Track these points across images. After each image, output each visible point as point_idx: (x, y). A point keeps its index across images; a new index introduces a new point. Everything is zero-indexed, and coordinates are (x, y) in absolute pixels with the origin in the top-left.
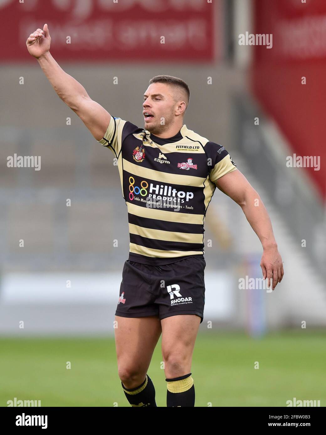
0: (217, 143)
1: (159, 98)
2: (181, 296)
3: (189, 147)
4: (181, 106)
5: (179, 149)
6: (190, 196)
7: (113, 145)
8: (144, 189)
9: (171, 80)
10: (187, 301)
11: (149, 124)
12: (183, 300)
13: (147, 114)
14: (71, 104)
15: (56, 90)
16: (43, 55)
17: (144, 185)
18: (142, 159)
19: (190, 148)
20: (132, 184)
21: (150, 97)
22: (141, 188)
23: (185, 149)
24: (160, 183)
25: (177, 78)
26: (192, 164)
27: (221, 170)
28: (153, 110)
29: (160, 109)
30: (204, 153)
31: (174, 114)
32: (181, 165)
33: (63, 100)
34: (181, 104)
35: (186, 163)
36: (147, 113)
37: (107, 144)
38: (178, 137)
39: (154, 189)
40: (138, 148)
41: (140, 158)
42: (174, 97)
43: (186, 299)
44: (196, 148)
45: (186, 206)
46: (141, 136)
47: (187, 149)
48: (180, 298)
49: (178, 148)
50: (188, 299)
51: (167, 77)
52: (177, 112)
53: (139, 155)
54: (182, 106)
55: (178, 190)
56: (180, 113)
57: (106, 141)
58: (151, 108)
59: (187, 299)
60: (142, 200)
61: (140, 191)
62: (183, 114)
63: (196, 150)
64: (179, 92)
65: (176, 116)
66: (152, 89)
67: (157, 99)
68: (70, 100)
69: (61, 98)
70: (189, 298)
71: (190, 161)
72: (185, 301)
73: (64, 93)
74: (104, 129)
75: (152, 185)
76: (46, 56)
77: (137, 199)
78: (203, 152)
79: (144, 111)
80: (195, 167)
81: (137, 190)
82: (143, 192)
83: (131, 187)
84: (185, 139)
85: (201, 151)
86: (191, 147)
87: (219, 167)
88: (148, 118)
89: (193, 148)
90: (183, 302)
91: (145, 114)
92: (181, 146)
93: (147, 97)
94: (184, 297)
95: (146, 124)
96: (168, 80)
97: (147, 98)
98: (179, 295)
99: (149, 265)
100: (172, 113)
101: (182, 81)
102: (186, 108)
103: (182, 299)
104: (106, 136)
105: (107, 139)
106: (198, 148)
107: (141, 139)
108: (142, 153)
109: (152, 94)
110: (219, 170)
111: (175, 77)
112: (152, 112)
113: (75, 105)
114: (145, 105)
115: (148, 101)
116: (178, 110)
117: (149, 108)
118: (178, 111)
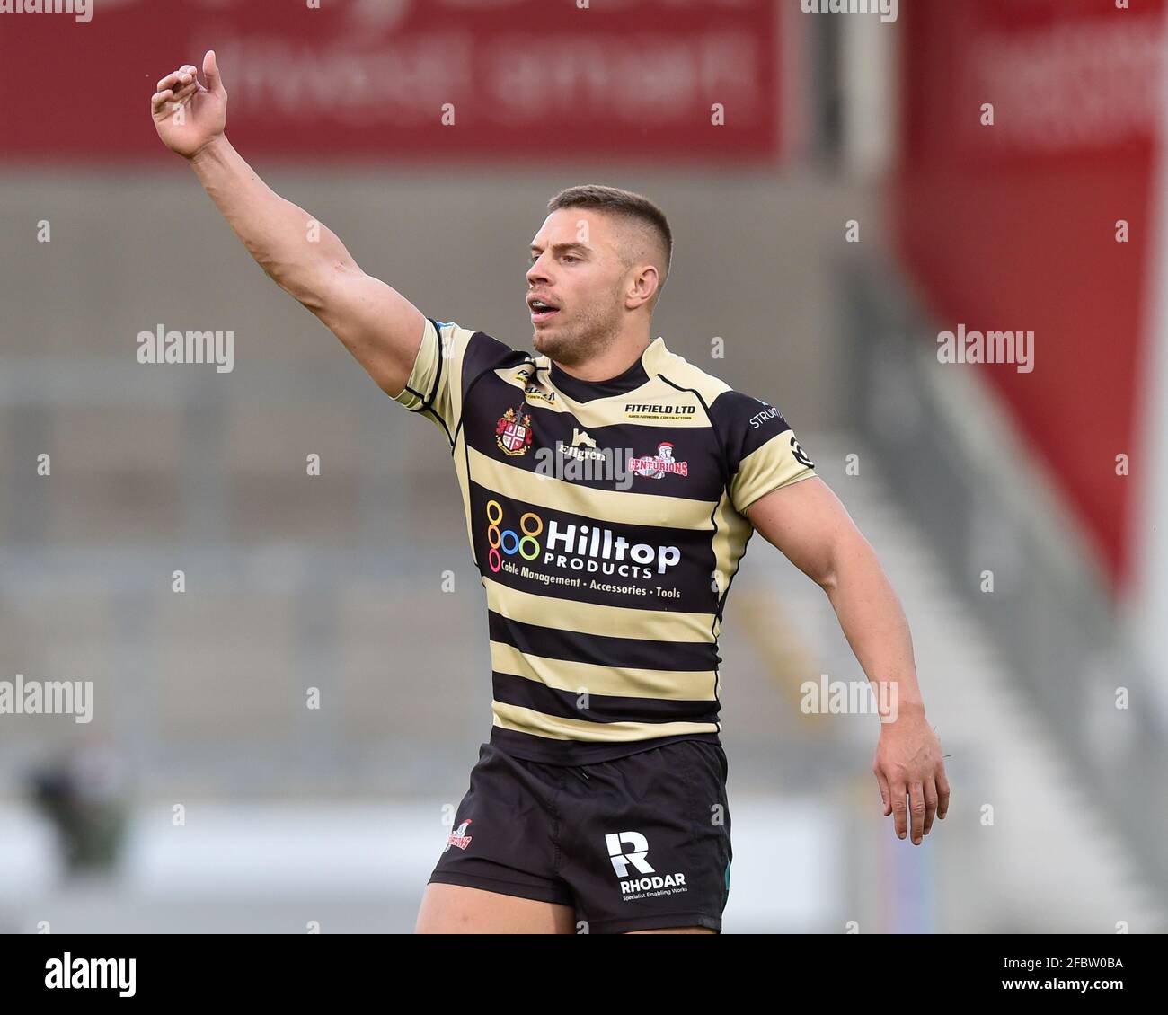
0: (750, 396)
1: (578, 256)
2: (653, 871)
3: (663, 410)
4: (643, 278)
5: (635, 413)
6: (668, 558)
7: (437, 406)
8: (530, 537)
9: (612, 199)
10: (670, 887)
11: (546, 333)
12: (658, 882)
13: (540, 304)
14: (300, 291)
15: (253, 250)
16: (206, 147)
17: (532, 525)
18: (522, 447)
19: (666, 412)
20: (494, 524)
21: (548, 253)
22: (521, 535)
23: (652, 414)
24: (579, 521)
25: (633, 194)
26: (673, 459)
27: (757, 479)
28: (556, 292)
29: (581, 290)
30: (710, 425)
31: (623, 303)
32: (639, 465)
33: (278, 279)
34: (644, 274)
35: (654, 459)
36: (542, 300)
37: (420, 404)
38: (634, 377)
39: (561, 537)
40: (510, 413)
41: (517, 444)
42: (621, 252)
43: (669, 881)
44: (684, 412)
45: (659, 589)
46: (520, 376)
47: (658, 414)
48: (649, 876)
49: (630, 410)
50: (675, 881)
51: (601, 192)
52: (630, 298)
53: (514, 436)
54: (648, 278)
55: (632, 542)
56: (641, 301)
57: (414, 396)
58: (551, 285)
59: (671, 880)
60: (525, 572)
61: (520, 546)
62: (650, 303)
63: (687, 418)
64: (639, 235)
65: (629, 309)
66: (557, 227)
67: (570, 259)
68: (297, 278)
69: (270, 273)
70: (677, 876)
71: (665, 451)
72: (666, 886)
73: (275, 260)
74: (406, 359)
75: (553, 525)
76: (214, 151)
77: (510, 569)
78: (707, 423)
79: (530, 295)
80: (682, 469)
81: (510, 542)
82: (529, 548)
83: (493, 531)
84: (654, 381)
85: (701, 420)
86: (671, 408)
87: (751, 470)
88: (542, 316)
89: (677, 412)
90: (659, 890)
91: (535, 304)
92: (639, 406)
93: (541, 251)
94: (661, 871)
95: (537, 331)
96: (605, 200)
97: (541, 257)
98: (645, 868)
99: (550, 765)
100: (617, 302)
101: (647, 203)
102: (660, 286)
103: (654, 879)
104: (414, 383)
105: (416, 390)
106: (692, 410)
107: (521, 385)
108: (524, 429)
109: (555, 244)
110: (753, 477)
111: (626, 192)
112: (554, 296)
113: (313, 295)
114: (534, 276)
115: (544, 265)
116: (636, 291)
117: (545, 286)
118: (636, 296)
